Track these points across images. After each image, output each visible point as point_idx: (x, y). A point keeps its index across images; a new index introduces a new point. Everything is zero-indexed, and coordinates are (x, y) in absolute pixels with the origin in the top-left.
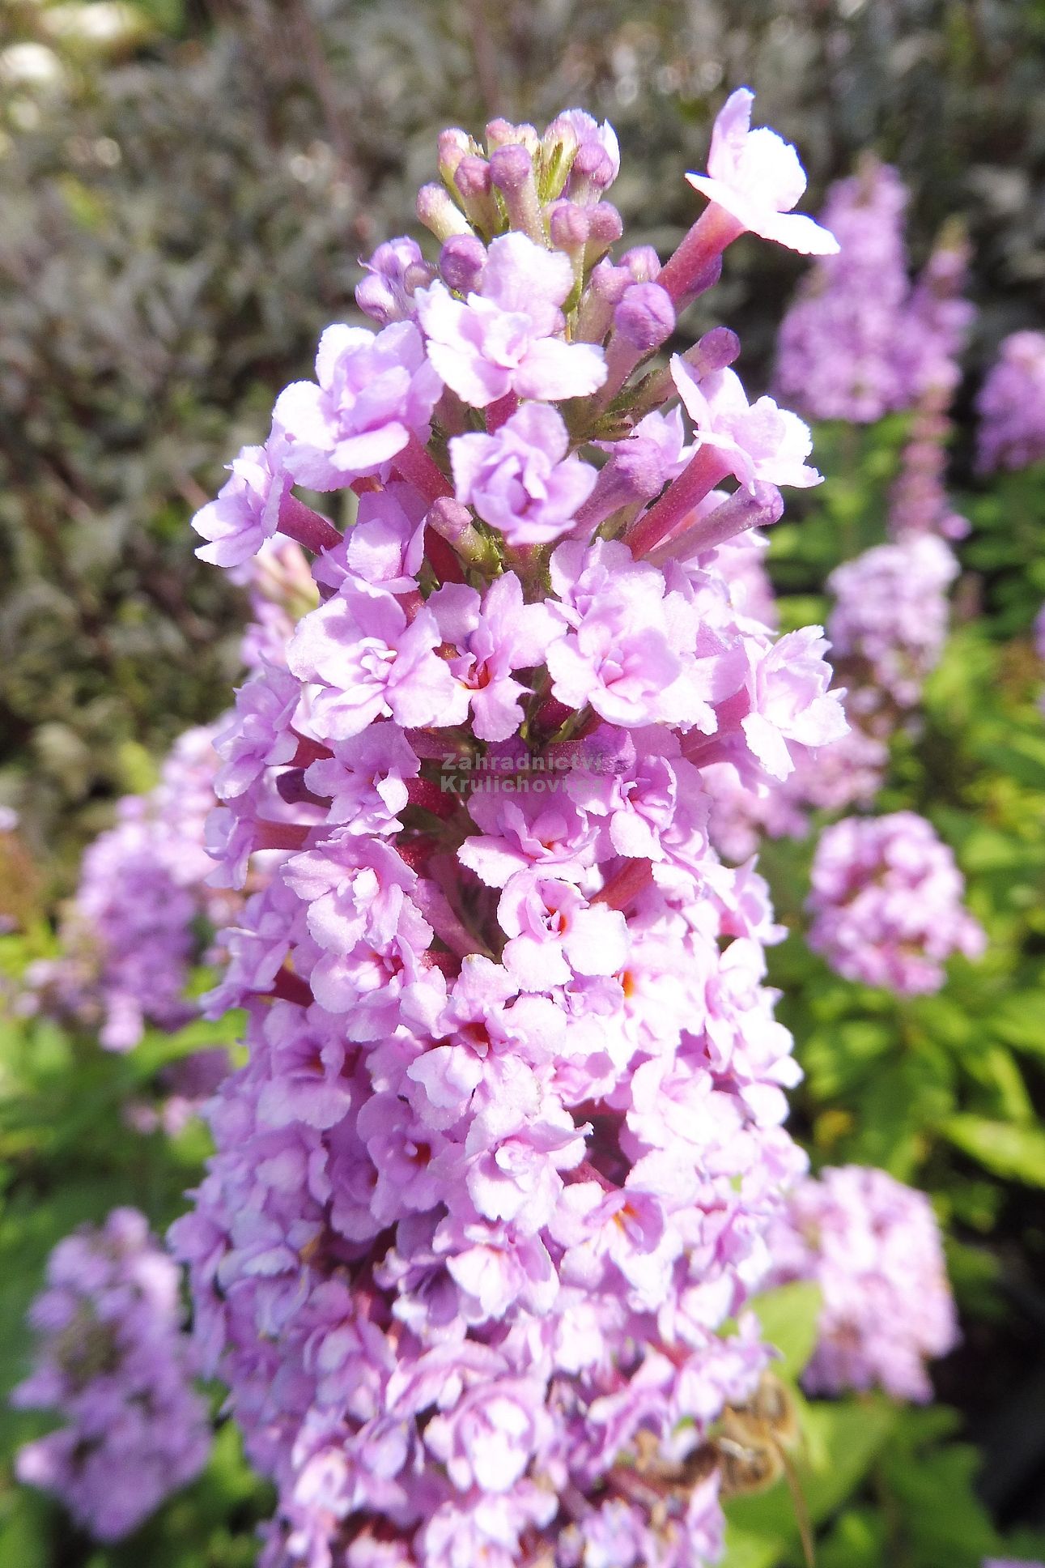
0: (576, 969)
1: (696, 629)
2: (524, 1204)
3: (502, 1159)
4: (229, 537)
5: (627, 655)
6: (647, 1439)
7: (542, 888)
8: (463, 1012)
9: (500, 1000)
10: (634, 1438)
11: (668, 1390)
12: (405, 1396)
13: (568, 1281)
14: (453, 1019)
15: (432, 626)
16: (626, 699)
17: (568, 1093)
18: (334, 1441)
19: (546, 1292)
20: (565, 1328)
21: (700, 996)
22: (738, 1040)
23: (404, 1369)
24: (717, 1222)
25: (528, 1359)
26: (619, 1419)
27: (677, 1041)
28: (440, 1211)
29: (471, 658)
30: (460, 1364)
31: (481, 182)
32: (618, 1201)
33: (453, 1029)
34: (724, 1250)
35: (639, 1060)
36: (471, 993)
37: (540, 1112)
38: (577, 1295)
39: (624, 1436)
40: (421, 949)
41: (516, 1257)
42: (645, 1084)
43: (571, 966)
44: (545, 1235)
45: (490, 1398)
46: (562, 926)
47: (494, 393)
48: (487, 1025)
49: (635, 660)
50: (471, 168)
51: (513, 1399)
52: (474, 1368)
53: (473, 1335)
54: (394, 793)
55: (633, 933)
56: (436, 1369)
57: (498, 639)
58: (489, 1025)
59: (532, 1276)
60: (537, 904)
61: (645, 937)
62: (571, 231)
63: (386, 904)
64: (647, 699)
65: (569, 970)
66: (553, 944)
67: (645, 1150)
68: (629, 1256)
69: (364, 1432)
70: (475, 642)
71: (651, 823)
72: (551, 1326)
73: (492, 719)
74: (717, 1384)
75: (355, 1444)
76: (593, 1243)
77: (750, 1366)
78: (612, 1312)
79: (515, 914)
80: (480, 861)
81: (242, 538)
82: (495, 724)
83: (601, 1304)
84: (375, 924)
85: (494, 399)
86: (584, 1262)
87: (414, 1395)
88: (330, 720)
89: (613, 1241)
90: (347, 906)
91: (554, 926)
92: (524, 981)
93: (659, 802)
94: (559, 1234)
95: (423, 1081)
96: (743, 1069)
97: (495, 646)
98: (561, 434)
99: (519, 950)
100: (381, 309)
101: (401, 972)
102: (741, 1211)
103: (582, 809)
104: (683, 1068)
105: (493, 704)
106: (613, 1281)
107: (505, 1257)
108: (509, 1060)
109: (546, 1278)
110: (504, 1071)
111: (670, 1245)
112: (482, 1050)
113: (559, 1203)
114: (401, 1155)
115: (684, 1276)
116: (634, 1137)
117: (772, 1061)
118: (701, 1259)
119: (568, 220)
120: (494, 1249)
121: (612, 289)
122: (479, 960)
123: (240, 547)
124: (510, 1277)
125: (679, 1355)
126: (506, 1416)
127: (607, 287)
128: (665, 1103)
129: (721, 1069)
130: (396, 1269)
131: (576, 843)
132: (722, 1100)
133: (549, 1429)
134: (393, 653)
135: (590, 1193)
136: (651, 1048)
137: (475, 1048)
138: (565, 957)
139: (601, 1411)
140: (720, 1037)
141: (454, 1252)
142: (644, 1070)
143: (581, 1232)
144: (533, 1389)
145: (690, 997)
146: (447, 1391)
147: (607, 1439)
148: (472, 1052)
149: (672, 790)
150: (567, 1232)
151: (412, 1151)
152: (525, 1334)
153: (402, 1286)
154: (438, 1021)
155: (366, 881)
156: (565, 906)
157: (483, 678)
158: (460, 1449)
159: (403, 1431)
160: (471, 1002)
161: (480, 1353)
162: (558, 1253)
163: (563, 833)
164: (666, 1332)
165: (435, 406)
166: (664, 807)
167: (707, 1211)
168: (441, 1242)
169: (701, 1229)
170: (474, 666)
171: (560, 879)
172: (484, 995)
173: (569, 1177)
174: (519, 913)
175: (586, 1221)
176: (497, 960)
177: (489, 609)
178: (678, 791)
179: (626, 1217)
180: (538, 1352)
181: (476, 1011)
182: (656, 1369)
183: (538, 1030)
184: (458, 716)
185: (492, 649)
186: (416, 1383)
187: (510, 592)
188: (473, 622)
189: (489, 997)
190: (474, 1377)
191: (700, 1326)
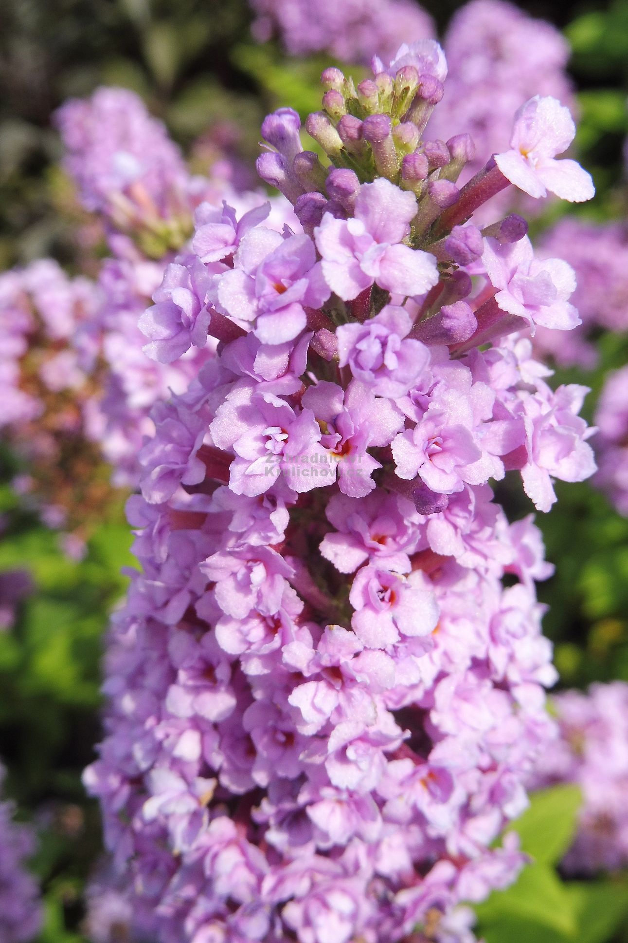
0: (403, 631)
1: (493, 403)
2: (363, 779)
3: (351, 753)
4: (166, 340)
5: (445, 439)
6: (435, 914)
7: (379, 575)
8: (326, 662)
9: (350, 653)
10: (427, 914)
11: (451, 885)
12: (274, 890)
13: (387, 820)
14: (318, 665)
15: (315, 426)
16: (443, 471)
17: (390, 699)
18: (216, 917)
19: (374, 829)
20: (384, 848)
21: (485, 632)
22: (512, 658)
23: (274, 873)
24: (490, 779)
25: (357, 866)
26: (416, 903)
27: (468, 663)
28: (302, 778)
29: (338, 437)
30: (311, 872)
31: (356, 135)
32: (424, 772)
33: (318, 670)
34: (496, 796)
35: (441, 676)
36: (332, 649)
37: (376, 723)
38: (392, 828)
39: (419, 915)
40: (295, 614)
41: (353, 807)
42: (444, 694)
43: (399, 629)
44: (374, 794)
45: (329, 890)
46: (393, 599)
47: (362, 287)
48: (340, 669)
49: (450, 444)
50: (349, 127)
51: (344, 891)
52: (320, 872)
53: (320, 852)
54: (280, 518)
55: (438, 591)
56: (295, 874)
57: (358, 427)
58: (342, 669)
59: (364, 818)
60: (375, 585)
61: (448, 593)
62: (417, 174)
63: (272, 585)
64: (458, 469)
65: (397, 632)
66: (386, 616)
67: (442, 737)
68: (430, 804)
69: (240, 911)
70: (340, 423)
71: (456, 527)
72: (374, 849)
73: (353, 483)
74: (485, 880)
75: (233, 919)
76: (405, 797)
77: (510, 867)
78: (416, 837)
79: (360, 594)
80: (336, 555)
81: (175, 341)
82: (355, 486)
83: (408, 831)
84: (264, 599)
85: (362, 290)
86: (399, 808)
87: (280, 889)
88: (244, 483)
89: (420, 796)
90: (245, 586)
91: (387, 599)
92: (367, 642)
93: (461, 514)
94: (383, 793)
95: (299, 706)
96: (514, 676)
97: (355, 430)
98: (408, 322)
99: (364, 618)
100: (275, 180)
101: (280, 630)
102: (508, 770)
103: (408, 521)
104: (472, 678)
105: (353, 471)
106: (418, 818)
107: (346, 807)
108: (355, 691)
109: (374, 819)
110: (353, 699)
111: (458, 797)
112: (338, 685)
113: (385, 774)
114: (274, 741)
115: (466, 813)
116: (436, 728)
117: (535, 668)
118: (478, 802)
119: (415, 168)
120: (340, 802)
121: (442, 199)
122: (337, 629)
123: (174, 347)
124: (349, 819)
125: (461, 862)
126: (341, 903)
127: (439, 197)
128: (457, 703)
129: (498, 678)
130: (266, 810)
131: (403, 540)
132: (499, 697)
133: (368, 909)
134: (285, 436)
135: (405, 766)
136: (449, 669)
137: (333, 682)
138: (395, 622)
139: (404, 898)
140: (499, 659)
141: (311, 803)
142: (444, 684)
143: (397, 790)
144: (358, 885)
145: (478, 634)
146: (301, 887)
147: (407, 915)
148: (331, 686)
149: (471, 507)
150: (388, 791)
151: (282, 738)
152: (357, 852)
153: (272, 822)
154: (308, 666)
155: (259, 573)
156: (394, 586)
157: (346, 449)
158: (308, 922)
159: (266, 911)
160: (331, 656)
161: (325, 864)
162: (381, 803)
163: (393, 530)
164: (452, 848)
165: (325, 302)
166: (465, 518)
167: (484, 771)
168: (303, 798)
169: (480, 783)
170: (339, 443)
171: (392, 571)
172: (340, 651)
173: (391, 756)
174: (363, 592)
175: (402, 784)
176: (349, 628)
177: (350, 400)
178: (476, 507)
179: (429, 780)
180: (365, 863)
181: (334, 661)
182: (443, 871)
183: (376, 673)
184: (329, 480)
185: (353, 433)
186: (280, 881)
187: (365, 391)
188: (338, 407)
189: (344, 651)
190: (319, 878)
191: (476, 844)
